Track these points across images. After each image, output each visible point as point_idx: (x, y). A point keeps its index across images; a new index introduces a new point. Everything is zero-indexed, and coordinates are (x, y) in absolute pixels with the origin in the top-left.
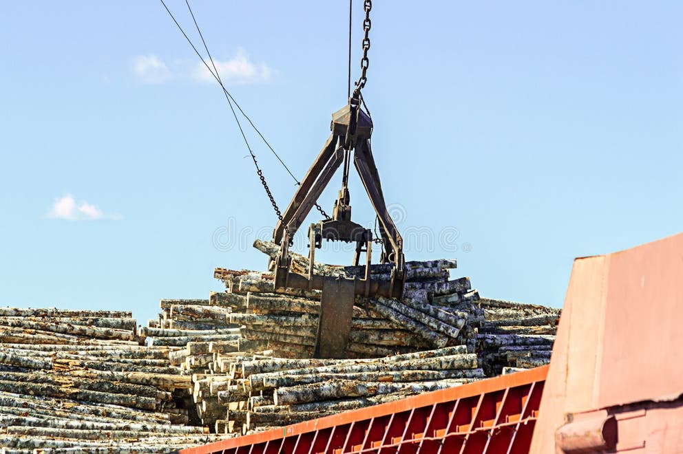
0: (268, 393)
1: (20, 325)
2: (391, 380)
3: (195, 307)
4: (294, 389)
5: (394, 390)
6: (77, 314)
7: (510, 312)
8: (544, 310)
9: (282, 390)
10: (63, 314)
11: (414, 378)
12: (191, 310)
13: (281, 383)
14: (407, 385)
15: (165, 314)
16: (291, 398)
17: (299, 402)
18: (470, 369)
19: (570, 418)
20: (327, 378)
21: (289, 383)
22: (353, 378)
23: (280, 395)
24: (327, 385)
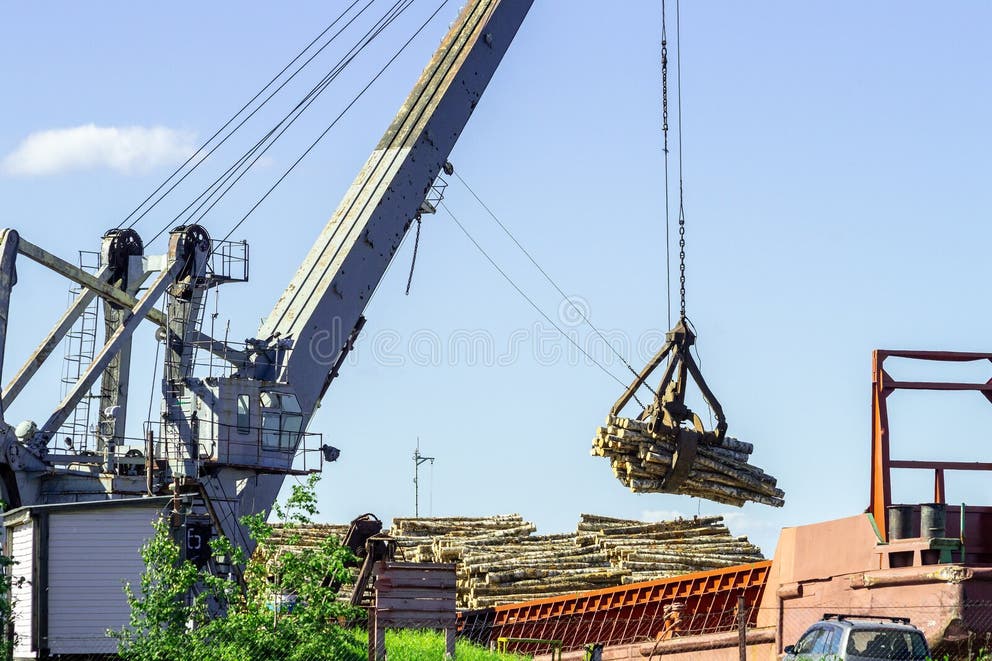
0: (482, 576)
1: (306, 534)
2: (556, 568)
3: (416, 522)
4: (498, 573)
5: (558, 574)
6: (340, 527)
7: (618, 525)
8: (639, 523)
9: (491, 574)
10: (332, 527)
11: (569, 567)
12: (413, 524)
13: (491, 570)
14: (566, 571)
15: (395, 526)
16: (497, 579)
17: (502, 581)
18: (603, 562)
19: (782, 585)
20: (518, 567)
21: (496, 570)
22: (533, 567)
23: (490, 577)
24: (517, 571)
